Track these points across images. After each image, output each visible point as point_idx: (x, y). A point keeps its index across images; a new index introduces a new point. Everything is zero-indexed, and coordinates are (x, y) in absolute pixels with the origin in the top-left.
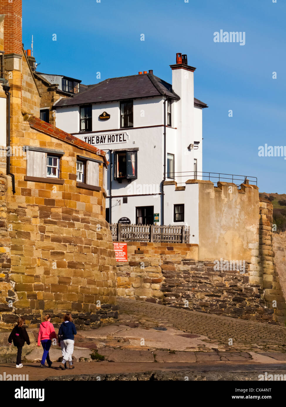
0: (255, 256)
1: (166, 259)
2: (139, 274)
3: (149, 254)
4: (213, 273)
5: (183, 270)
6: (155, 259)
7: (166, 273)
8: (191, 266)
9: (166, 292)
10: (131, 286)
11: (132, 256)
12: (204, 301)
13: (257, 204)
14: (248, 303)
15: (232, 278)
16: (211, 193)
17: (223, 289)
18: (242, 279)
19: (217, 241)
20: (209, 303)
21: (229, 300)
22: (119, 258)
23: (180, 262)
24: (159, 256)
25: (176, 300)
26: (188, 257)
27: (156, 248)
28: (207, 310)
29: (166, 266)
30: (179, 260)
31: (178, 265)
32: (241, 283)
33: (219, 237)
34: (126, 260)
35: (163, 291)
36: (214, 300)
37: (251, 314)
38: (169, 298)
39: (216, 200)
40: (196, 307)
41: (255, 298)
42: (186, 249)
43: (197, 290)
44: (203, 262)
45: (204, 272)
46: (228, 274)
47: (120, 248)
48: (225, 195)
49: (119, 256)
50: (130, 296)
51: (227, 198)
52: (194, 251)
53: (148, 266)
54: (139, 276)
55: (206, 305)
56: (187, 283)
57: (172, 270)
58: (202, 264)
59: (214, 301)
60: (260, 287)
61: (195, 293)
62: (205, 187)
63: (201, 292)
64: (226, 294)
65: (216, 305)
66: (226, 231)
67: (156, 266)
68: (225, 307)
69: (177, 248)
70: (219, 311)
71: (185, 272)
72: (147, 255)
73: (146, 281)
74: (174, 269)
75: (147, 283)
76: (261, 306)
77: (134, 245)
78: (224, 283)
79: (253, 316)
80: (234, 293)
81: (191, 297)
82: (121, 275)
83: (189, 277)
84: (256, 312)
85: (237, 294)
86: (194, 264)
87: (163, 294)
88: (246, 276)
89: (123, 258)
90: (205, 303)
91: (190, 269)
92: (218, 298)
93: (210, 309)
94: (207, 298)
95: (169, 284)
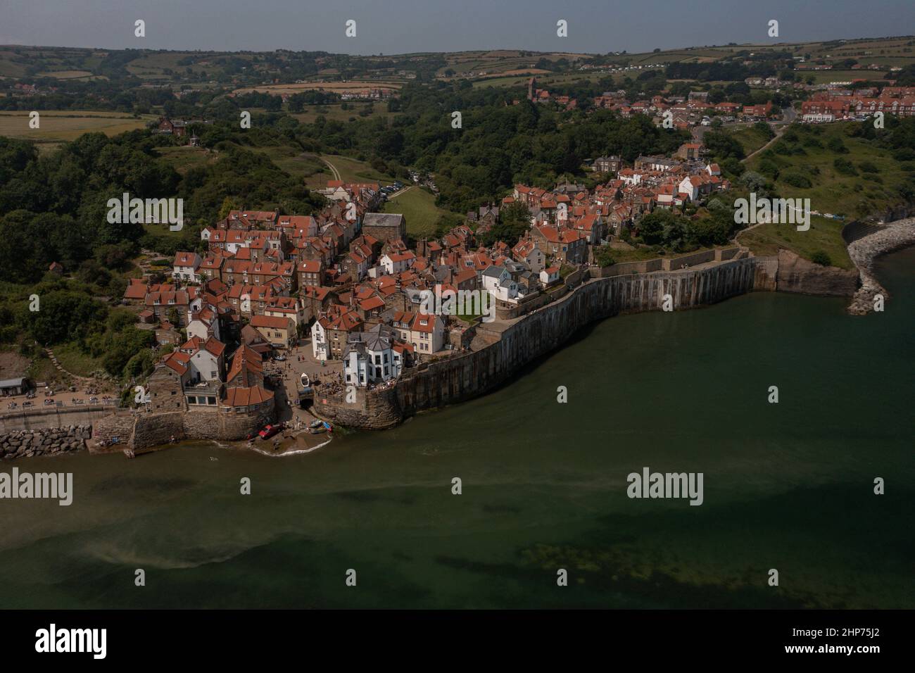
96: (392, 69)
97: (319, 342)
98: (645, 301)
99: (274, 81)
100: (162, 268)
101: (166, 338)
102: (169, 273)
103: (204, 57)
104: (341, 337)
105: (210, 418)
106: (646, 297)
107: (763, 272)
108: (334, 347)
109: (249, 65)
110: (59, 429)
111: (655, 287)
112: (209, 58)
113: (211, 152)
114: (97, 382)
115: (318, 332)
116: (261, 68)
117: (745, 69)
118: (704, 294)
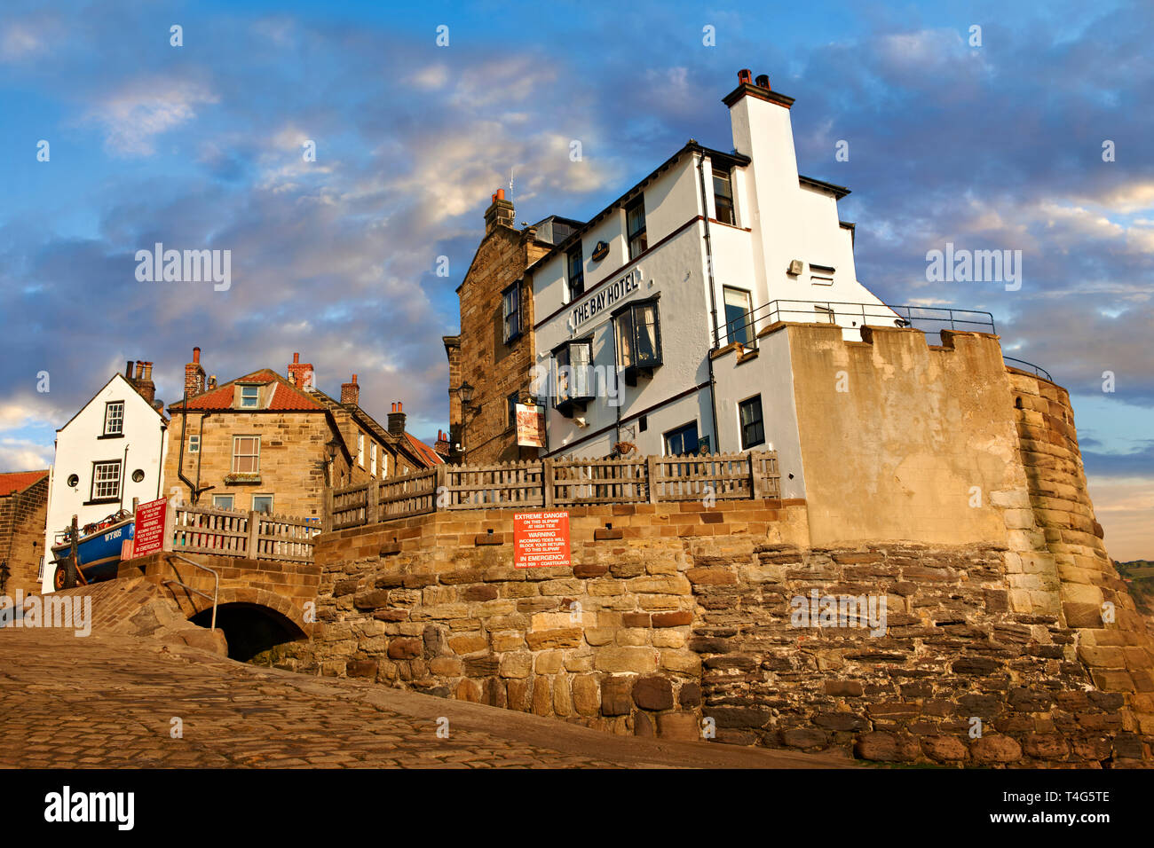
0: (1021, 529)
1: (700, 550)
2: (609, 601)
3: (642, 539)
4: (866, 583)
5: (758, 579)
6: (662, 554)
7: (704, 592)
8: (785, 566)
9: (708, 655)
10: (582, 641)
11: (587, 548)
12: (841, 677)
13: (1002, 380)
14: (1014, 675)
15: (941, 597)
16: (834, 353)
17: (909, 633)
18: (981, 598)
19: (873, 488)
20: (861, 682)
21: (937, 668)
22: (544, 558)
23: (750, 556)
24: (679, 544)
25: (743, 679)
26: (774, 540)
27: (666, 518)
28: (856, 706)
29: (704, 570)
30: (746, 549)
31: (744, 566)
32: (980, 613)
33: (880, 476)
34: (567, 562)
35: (698, 652)
36: (880, 674)
37: (1031, 712)
38: (721, 673)
39: (853, 370)
40: (813, 698)
41: (1043, 659)
42: (765, 517)
43: (815, 642)
44: (826, 551)
45: (836, 582)
46: (924, 584)
47: (546, 528)
48: (884, 357)
49: (544, 549)
50: (578, 672)
51: (892, 364)
52: (793, 521)
53: (639, 575)
54: (608, 607)
55: (852, 690)
56: (778, 619)
57: (723, 582)
58: (826, 559)
59: (878, 677)
60: (1057, 623)
61: (808, 650)
62: (811, 337)
63: (830, 646)
64: (925, 651)
65: (889, 689)
66: (901, 458)
67: (665, 575)
68: (927, 694)
69: (736, 516)
70: (901, 708)
71: (767, 586)
72: (637, 542)
73: (631, 621)
74: (730, 579)
75: (637, 629)
76: (1068, 684)
77: (591, 514)
78: (913, 615)
79: (1042, 722)
80: (956, 647)
81: (795, 667)
82: (548, 609)
83: (782, 603)
84: (1053, 706)
85: (968, 648)
86: (797, 558)
87: (700, 660)
88: (994, 589)
89: (557, 557)
90: (845, 682)
91: (783, 576)
92: (895, 665)
93: (865, 703)
94: (854, 668)
95: (716, 629)
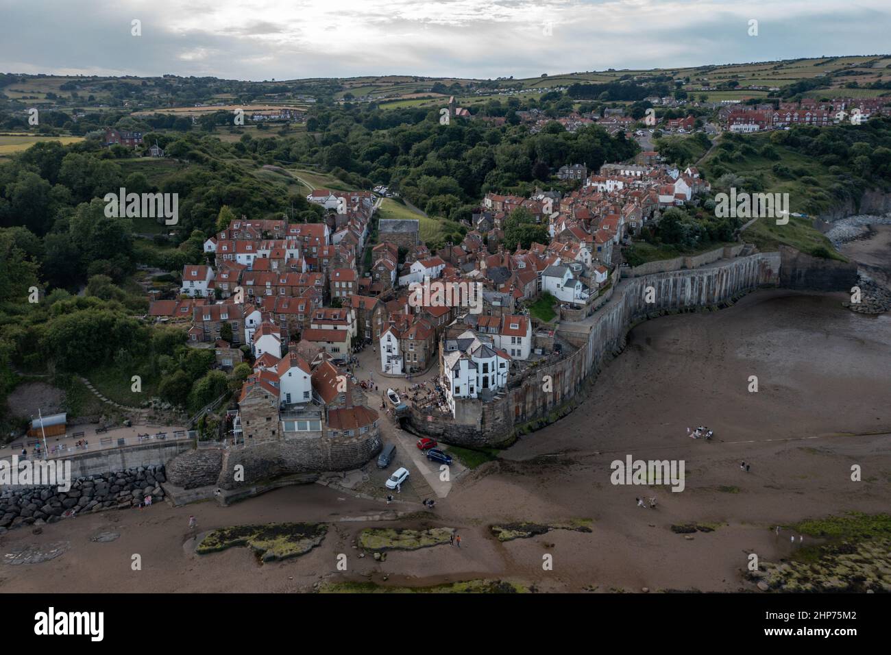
96: (289, 94)
97: (390, 354)
98: (674, 299)
99: (172, 104)
100: (167, 284)
101: (228, 357)
102: (175, 289)
103: (88, 81)
104: (417, 347)
105: (312, 445)
106: (675, 295)
107: (768, 268)
108: (409, 359)
109: (137, 89)
110: (124, 472)
111: (683, 285)
112: (95, 83)
113: (181, 162)
114: (156, 413)
115: (389, 343)
116: (151, 93)
117: (643, 89)
118: (726, 290)
